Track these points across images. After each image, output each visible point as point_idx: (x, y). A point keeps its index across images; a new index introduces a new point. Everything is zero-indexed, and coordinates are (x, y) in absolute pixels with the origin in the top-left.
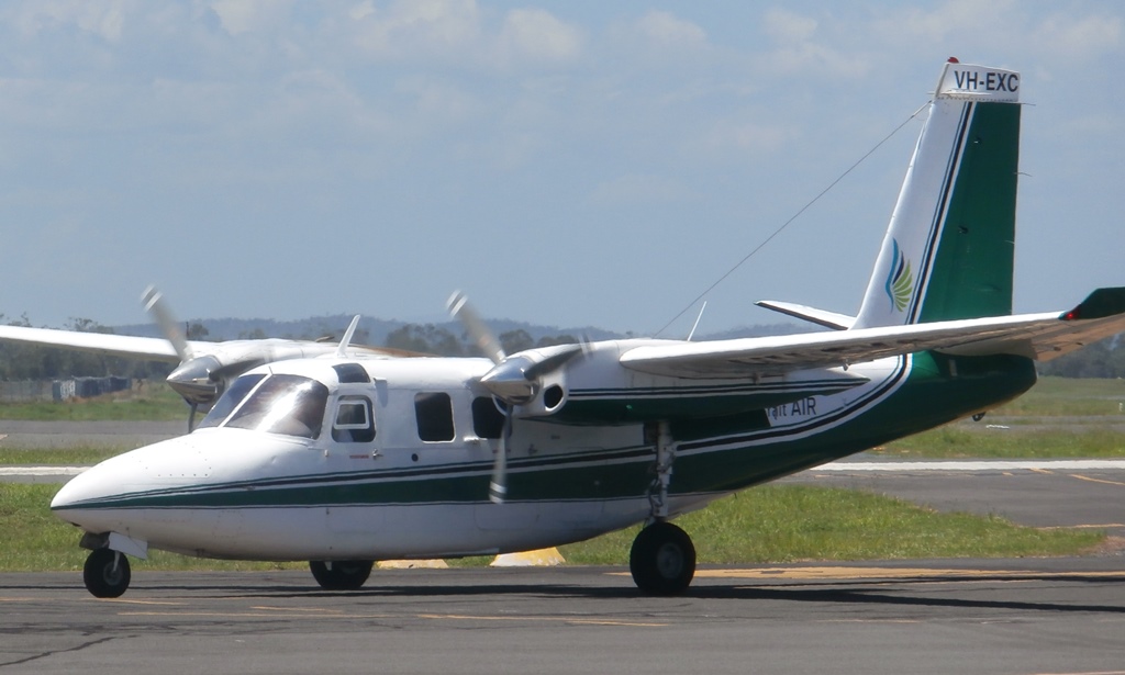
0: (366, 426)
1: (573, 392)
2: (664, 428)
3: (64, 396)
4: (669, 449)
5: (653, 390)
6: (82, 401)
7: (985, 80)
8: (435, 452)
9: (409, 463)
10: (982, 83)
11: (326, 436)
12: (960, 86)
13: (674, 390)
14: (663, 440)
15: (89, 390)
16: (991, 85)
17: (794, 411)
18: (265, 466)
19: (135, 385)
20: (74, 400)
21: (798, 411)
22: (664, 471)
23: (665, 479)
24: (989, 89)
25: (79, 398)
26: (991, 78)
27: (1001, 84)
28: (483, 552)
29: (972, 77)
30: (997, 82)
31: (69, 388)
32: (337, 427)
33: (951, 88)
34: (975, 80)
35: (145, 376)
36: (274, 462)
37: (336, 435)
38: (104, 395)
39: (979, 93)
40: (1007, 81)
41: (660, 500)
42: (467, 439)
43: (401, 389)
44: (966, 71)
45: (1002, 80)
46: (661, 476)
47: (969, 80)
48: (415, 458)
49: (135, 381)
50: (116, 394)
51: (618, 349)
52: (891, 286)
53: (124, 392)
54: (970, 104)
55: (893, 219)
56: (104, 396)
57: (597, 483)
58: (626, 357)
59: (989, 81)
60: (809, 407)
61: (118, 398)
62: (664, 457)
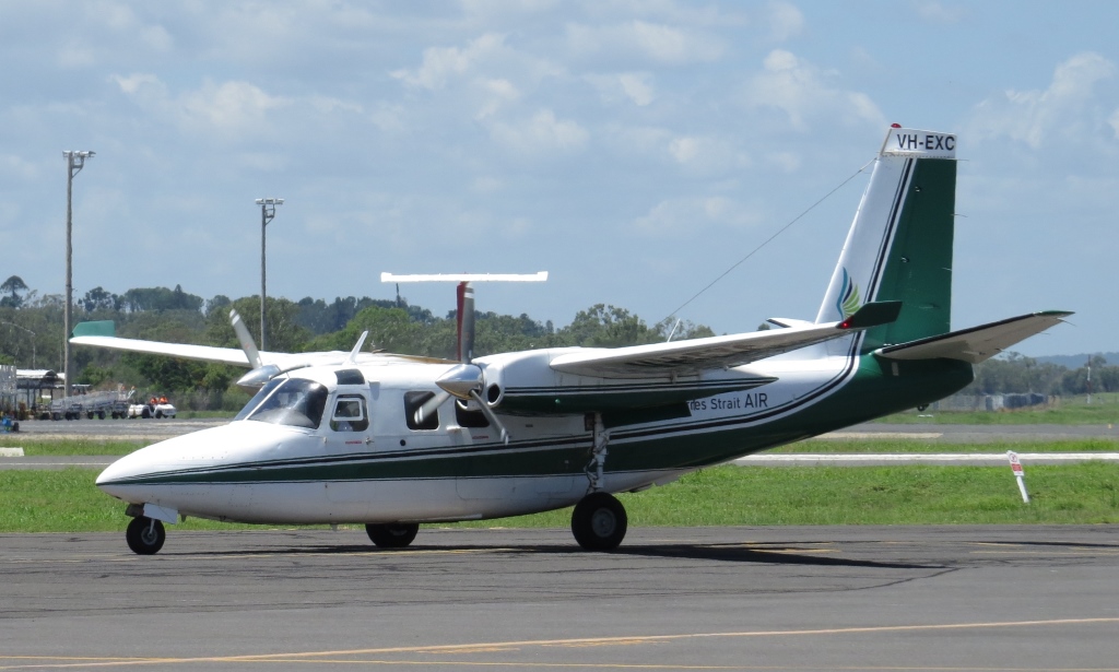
0: (361, 418)
1: (508, 390)
2: (598, 419)
3: (995, 408)
4: (603, 434)
5: (580, 388)
6: (1008, 411)
7: (924, 142)
8: (420, 439)
9: (398, 447)
10: (921, 143)
11: (325, 427)
12: (902, 146)
13: (598, 387)
14: (599, 427)
15: (1014, 403)
16: (930, 145)
17: (747, 404)
18: (272, 450)
19: (1050, 400)
20: (1003, 410)
21: (751, 404)
22: (599, 452)
23: (600, 458)
24: (928, 148)
25: (1006, 409)
26: (930, 139)
27: (939, 144)
28: (471, 517)
29: (912, 139)
30: (935, 143)
31: (999, 401)
32: (335, 419)
33: (894, 147)
34: (915, 141)
35: (1059, 393)
36: (279, 447)
37: (335, 426)
38: (1025, 407)
39: (919, 152)
40: (947, 141)
41: (597, 475)
42: (450, 428)
43: (392, 389)
44: (907, 134)
45: (939, 141)
46: (597, 456)
47: (910, 141)
48: (403, 443)
49: (1050, 397)
50: (1034, 407)
51: (549, 355)
52: (842, 305)
53: (1041, 405)
54: (911, 160)
55: (843, 253)
56: (1025, 409)
57: (567, 462)
58: (555, 362)
59: (928, 142)
60: (761, 401)
61: (1037, 410)
62: (599, 440)
